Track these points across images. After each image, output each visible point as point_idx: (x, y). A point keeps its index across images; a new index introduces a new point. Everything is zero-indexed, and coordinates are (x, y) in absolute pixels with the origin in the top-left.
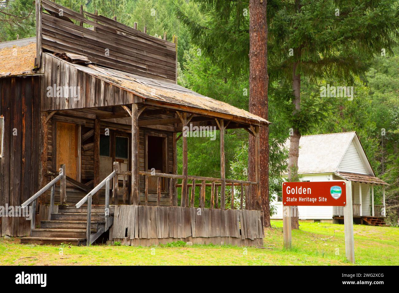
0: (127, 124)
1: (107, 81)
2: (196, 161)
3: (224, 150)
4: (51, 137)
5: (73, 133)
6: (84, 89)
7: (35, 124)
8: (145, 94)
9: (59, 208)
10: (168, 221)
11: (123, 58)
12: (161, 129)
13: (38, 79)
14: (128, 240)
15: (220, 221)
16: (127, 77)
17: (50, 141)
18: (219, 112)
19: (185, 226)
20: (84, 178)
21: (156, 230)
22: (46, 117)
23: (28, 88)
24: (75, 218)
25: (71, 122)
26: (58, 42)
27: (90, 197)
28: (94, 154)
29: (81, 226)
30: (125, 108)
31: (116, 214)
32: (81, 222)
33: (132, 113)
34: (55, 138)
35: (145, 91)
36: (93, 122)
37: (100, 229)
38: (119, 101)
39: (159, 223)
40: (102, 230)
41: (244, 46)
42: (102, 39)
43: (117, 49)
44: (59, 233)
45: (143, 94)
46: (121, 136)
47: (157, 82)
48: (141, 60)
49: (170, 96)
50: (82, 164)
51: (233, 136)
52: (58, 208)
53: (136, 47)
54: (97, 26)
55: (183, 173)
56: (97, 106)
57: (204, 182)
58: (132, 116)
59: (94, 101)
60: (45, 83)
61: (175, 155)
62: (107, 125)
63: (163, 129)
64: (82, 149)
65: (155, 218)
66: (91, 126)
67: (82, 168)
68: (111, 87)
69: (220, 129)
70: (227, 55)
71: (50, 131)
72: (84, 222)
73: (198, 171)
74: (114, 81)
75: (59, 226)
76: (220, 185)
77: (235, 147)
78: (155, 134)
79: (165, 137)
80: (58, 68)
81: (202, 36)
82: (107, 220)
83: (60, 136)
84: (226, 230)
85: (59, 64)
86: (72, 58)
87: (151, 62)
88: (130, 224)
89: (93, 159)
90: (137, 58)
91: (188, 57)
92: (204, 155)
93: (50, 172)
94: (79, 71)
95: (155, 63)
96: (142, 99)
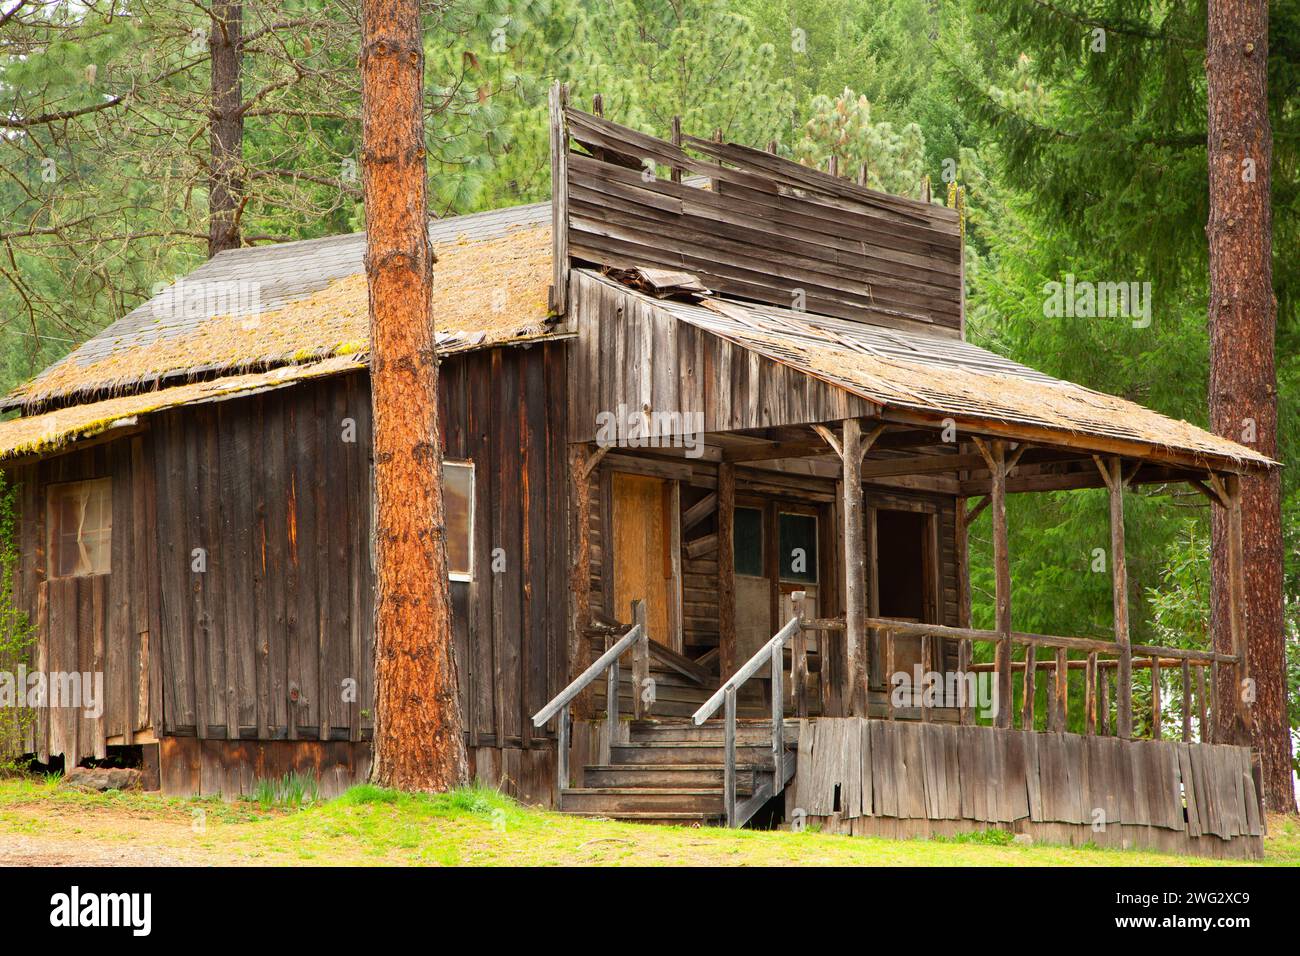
0: (814, 474)
1: (769, 353)
2: (1025, 589)
3: (1123, 552)
4: (596, 518)
5: (658, 507)
6: (700, 378)
7: (554, 484)
8: (882, 389)
9: (631, 731)
10: (956, 768)
11: (798, 270)
12: (917, 486)
13: (560, 349)
14: (844, 819)
15: (1117, 776)
16: (815, 331)
17: (596, 532)
18: (1105, 437)
19: (1008, 787)
20: (691, 641)
21: (920, 791)
22: (586, 461)
23: (534, 377)
24: (683, 759)
25: (652, 474)
26: (613, 235)
27: (732, 695)
28: (719, 570)
29: (705, 779)
30: (823, 432)
31: (805, 744)
32: (706, 767)
33: (845, 448)
34: (610, 522)
35: (879, 380)
36: (713, 471)
37: (761, 787)
38: (804, 412)
39: (931, 772)
40: (766, 791)
41: (1189, 196)
42: (735, 215)
43: (779, 242)
44: (643, 800)
45: (876, 391)
46: (794, 510)
47: (901, 341)
48: (853, 269)
49: (953, 391)
50: (684, 601)
51: (1158, 500)
52: (628, 730)
53: (835, 233)
54: (719, 176)
55: (997, 624)
56: (737, 426)
57: (1064, 652)
58: (845, 456)
59: (729, 413)
60: (579, 360)
61: (962, 570)
62: (753, 479)
63: (923, 488)
64: (684, 554)
65: (920, 759)
66: (708, 482)
67: (685, 613)
68: (778, 371)
69: (1112, 486)
70: (1130, 224)
71: (596, 502)
72: (712, 766)
73: (1034, 626)
74: (784, 351)
75: (640, 780)
76: (1115, 666)
77: (1168, 538)
78: (898, 505)
79: (930, 512)
80: (619, 317)
81: (1042, 159)
82: (780, 762)
83: (620, 516)
84: (1136, 807)
85: (620, 303)
86: (658, 284)
87: (882, 274)
88: (848, 772)
89: (716, 584)
90: (838, 265)
91: (974, 173)
92: (1055, 570)
93: (598, 624)
94: (683, 327)
95: (896, 277)
96: (872, 407)
